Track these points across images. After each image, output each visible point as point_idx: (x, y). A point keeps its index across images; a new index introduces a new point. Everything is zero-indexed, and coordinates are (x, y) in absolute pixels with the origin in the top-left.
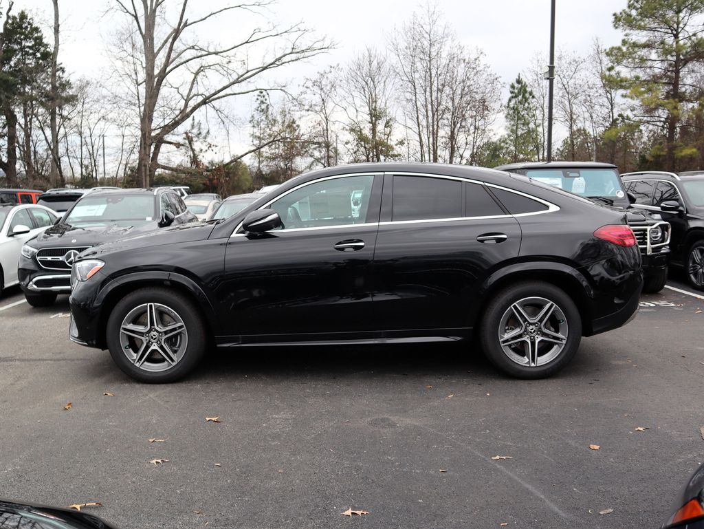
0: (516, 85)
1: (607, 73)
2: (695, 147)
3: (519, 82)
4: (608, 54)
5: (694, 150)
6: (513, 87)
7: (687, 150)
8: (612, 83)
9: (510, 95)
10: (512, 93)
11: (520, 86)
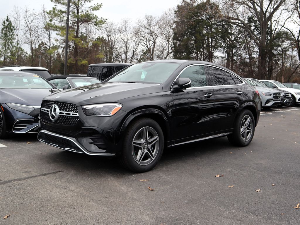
0: (6, 22)
1: (50, 22)
2: (87, 60)
3: (7, 20)
4: (48, 13)
5: (87, 62)
6: (4, 22)
7: (83, 62)
8: (48, 27)
9: (3, 27)
10: (4, 25)
11: (8, 22)
